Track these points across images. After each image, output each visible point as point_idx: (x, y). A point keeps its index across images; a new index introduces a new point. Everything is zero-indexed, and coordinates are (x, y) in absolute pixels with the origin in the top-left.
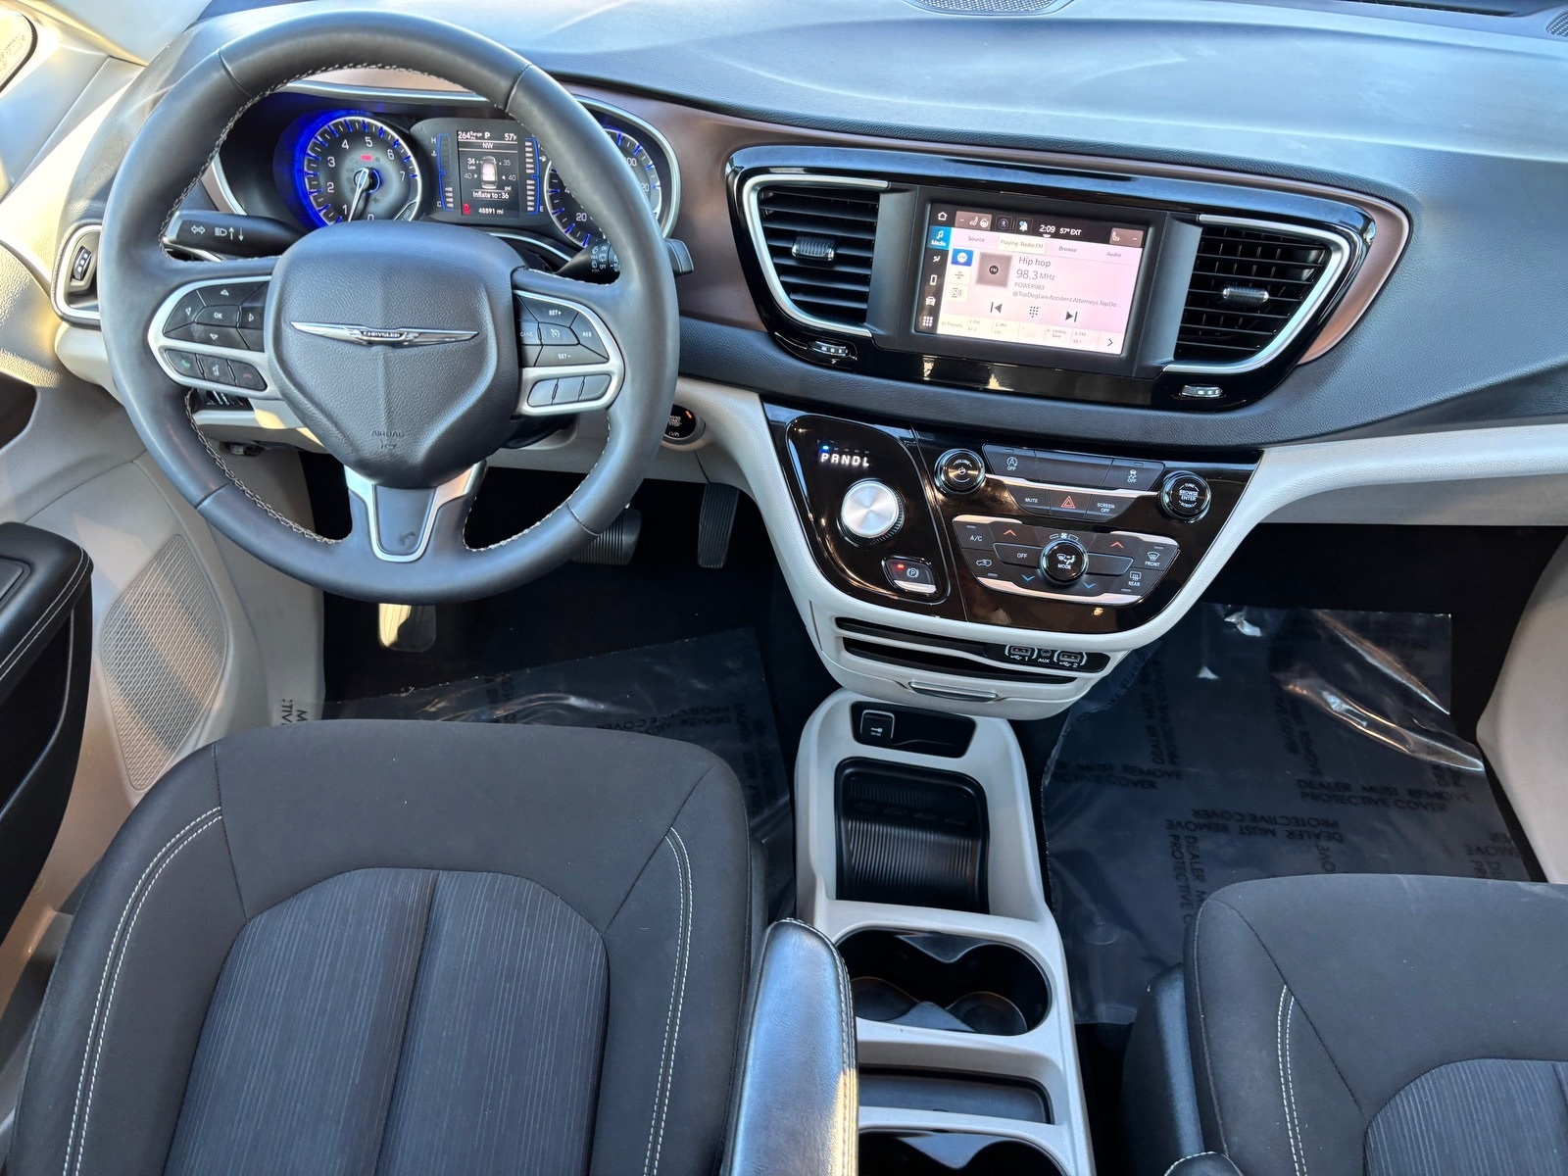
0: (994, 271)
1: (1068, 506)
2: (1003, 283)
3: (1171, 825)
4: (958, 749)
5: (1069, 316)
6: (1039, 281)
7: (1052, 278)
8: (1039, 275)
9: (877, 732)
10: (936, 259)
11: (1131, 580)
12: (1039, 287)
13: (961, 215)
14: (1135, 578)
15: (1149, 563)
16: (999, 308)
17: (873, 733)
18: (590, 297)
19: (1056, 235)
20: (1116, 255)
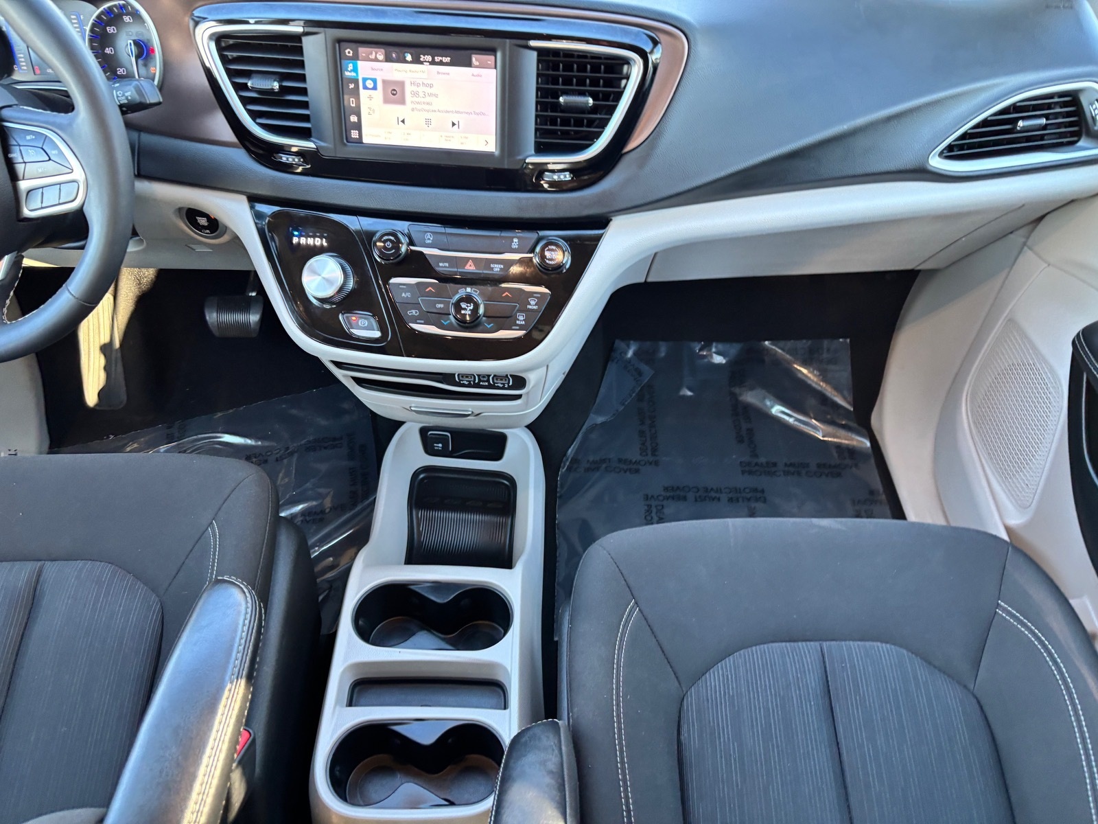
0: (395, 93)
1: (470, 267)
2: (402, 102)
3: (647, 498)
4: (498, 455)
5: (454, 124)
6: (428, 99)
7: (436, 96)
8: (426, 94)
9: (438, 447)
10: (352, 86)
11: (518, 320)
12: (428, 104)
13: (363, 51)
14: (521, 318)
15: (530, 307)
16: (403, 121)
17: (436, 448)
18: (53, 124)
19: (433, 63)
20: (478, 76)
